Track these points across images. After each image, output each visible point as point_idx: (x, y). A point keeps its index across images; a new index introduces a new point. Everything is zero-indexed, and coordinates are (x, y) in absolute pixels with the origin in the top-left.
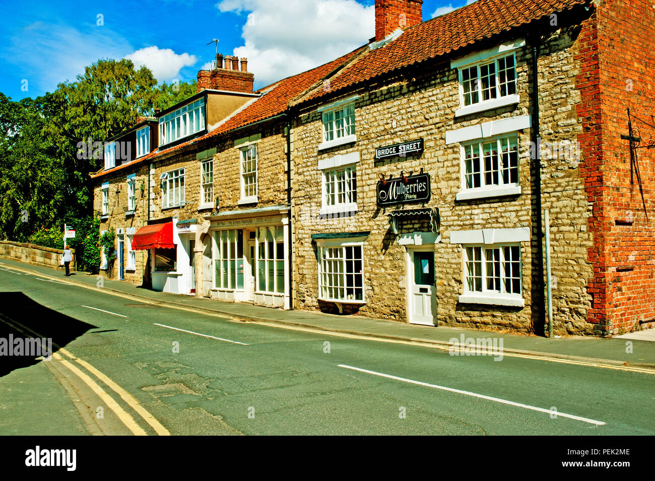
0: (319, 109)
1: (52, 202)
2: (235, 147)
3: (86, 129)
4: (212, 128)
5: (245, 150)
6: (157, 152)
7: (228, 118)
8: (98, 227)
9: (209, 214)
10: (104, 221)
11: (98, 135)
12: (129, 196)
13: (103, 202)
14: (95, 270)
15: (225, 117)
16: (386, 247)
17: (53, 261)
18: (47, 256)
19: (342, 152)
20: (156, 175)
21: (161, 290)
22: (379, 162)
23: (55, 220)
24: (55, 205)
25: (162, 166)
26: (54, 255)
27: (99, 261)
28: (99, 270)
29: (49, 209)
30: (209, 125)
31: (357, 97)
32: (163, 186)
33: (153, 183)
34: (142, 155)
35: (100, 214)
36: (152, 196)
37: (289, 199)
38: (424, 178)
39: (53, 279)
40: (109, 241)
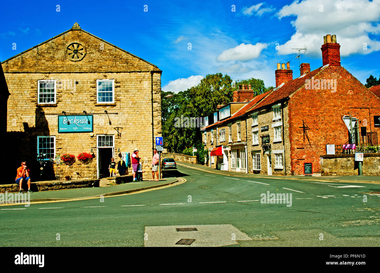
0: (252, 114)
1: (191, 137)
2: (236, 123)
3: (204, 105)
4: (232, 115)
5: (238, 124)
6: (219, 122)
7: (238, 111)
8: (204, 148)
9: (230, 144)
10: (205, 145)
11: (209, 107)
12: (212, 137)
13: (205, 139)
14: (203, 164)
15: (237, 111)
16: (263, 155)
17: (189, 161)
18: (187, 159)
19: (256, 127)
20: (218, 130)
21: (220, 170)
22: (262, 131)
23: (193, 144)
24: (192, 138)
25: (220, 127)
26: (190, 158)
27: (204, 160)
28: (204, 163)
29: (190, 140)
30: (231, 114)
31: (258, 112)
32: (220, 134)
33: (218, 133)
34: (216, 122)
35: (204, 143)
36: (218, 137)
37: (247, 140)
38: (268, 136)
39: (188, 167)
40: (206, 153)
